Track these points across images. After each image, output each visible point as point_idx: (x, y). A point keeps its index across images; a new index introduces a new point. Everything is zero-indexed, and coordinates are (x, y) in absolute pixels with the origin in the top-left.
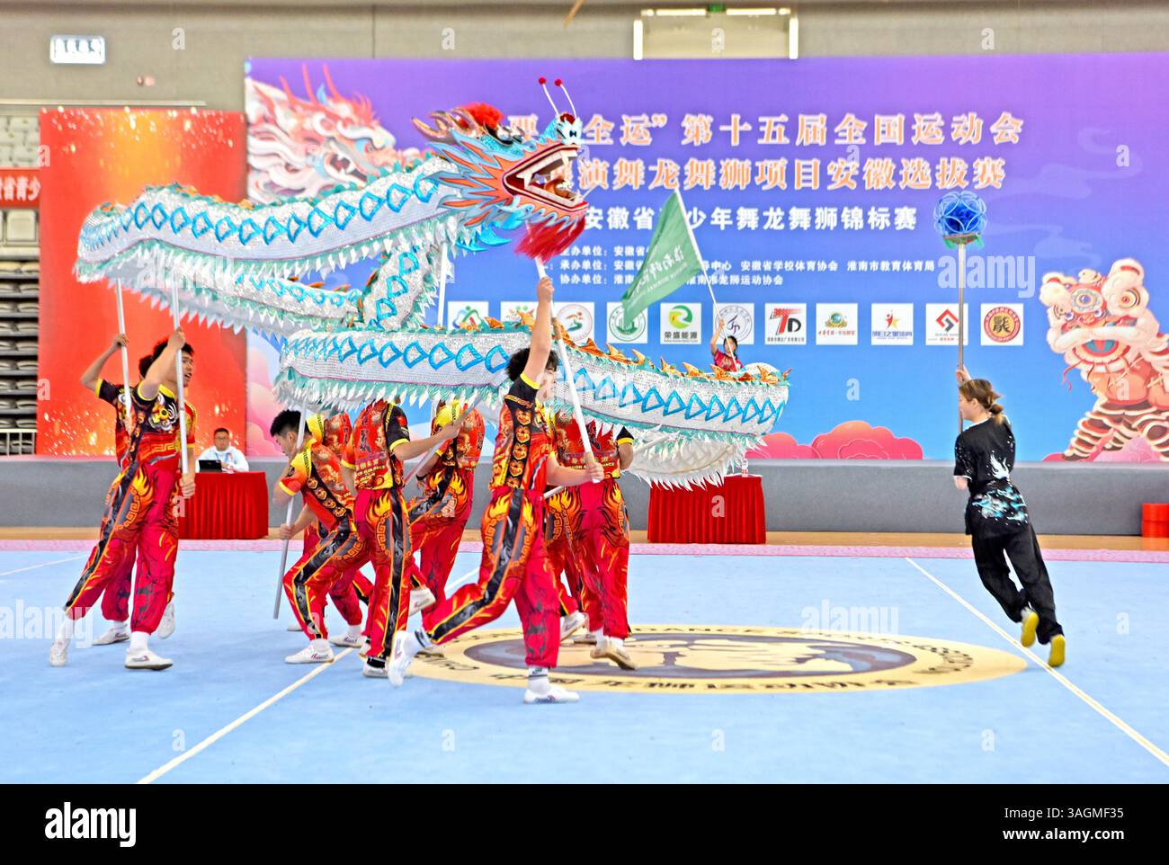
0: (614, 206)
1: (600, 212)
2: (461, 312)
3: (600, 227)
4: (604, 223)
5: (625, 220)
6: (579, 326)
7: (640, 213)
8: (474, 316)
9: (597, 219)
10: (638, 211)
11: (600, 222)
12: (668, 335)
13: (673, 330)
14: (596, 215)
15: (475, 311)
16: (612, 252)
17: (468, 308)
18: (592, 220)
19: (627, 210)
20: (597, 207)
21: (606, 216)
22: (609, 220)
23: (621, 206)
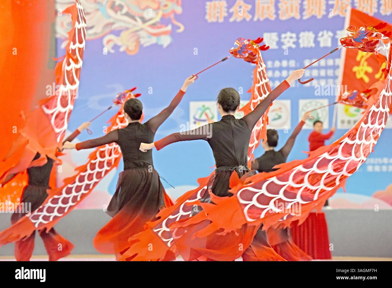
0: (304, 31)
1: (294, 35)
2: (199, 109)
3: (294, 46)
4: (297, 43)
5: (312, 41)
6: (280, 117)
7: (322, 36)
8: (207, 111)
9: (292, 40)
10: (320, 34)
11: (294, 43)
12: (343, 122)
13: (346, 118)
14: (291, 38)
15: (208, 108)
16: (302, 64)
17: (204, 106)
18: (289, 42)
19: (314, 33)
20: (292, 32)
21: (298, 38)
22: (301, 41)
23: (309, 31)
